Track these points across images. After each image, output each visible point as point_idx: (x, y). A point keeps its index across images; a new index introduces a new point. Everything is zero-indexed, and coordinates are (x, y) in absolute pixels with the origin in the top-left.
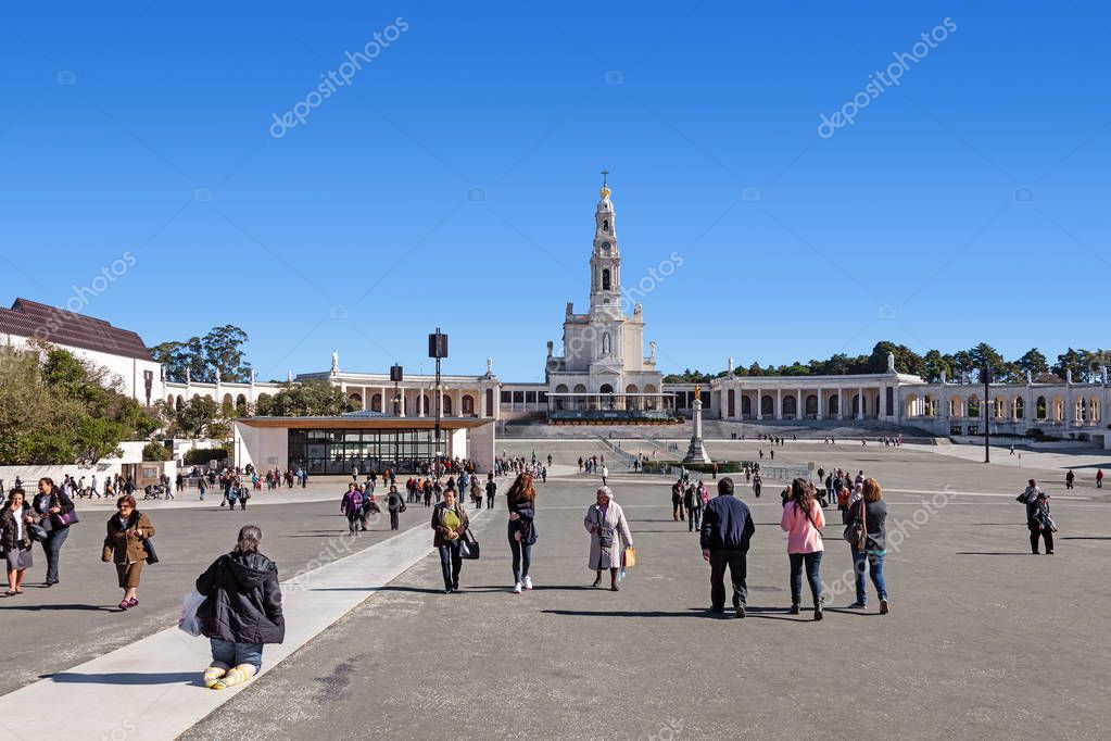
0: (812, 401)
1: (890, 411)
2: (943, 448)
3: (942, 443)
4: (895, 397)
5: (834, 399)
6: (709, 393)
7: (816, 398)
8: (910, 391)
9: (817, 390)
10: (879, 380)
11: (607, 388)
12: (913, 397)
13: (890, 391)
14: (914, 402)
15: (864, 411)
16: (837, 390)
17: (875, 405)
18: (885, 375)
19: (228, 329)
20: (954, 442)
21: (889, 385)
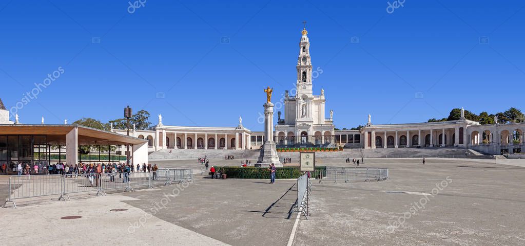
0: (416, 138)
1: (461, 141)
2: (500, 160)
3: (499, 158)
4: (465, 133)
5: (428, 136)
6: (359, 135)
7: (418, 136)
8: (473, 130)
9: (418, 131)
10: (455, 123)
11: (305, 134)
12: (475, 133)
13: (461, 130)
14: (476, 136)
15: (445, 143)
16: (429, 131)
17: (452, 139)
18: (459, 120)
19: (142, 112)
20: (507, 157)
21: (461, 126)
